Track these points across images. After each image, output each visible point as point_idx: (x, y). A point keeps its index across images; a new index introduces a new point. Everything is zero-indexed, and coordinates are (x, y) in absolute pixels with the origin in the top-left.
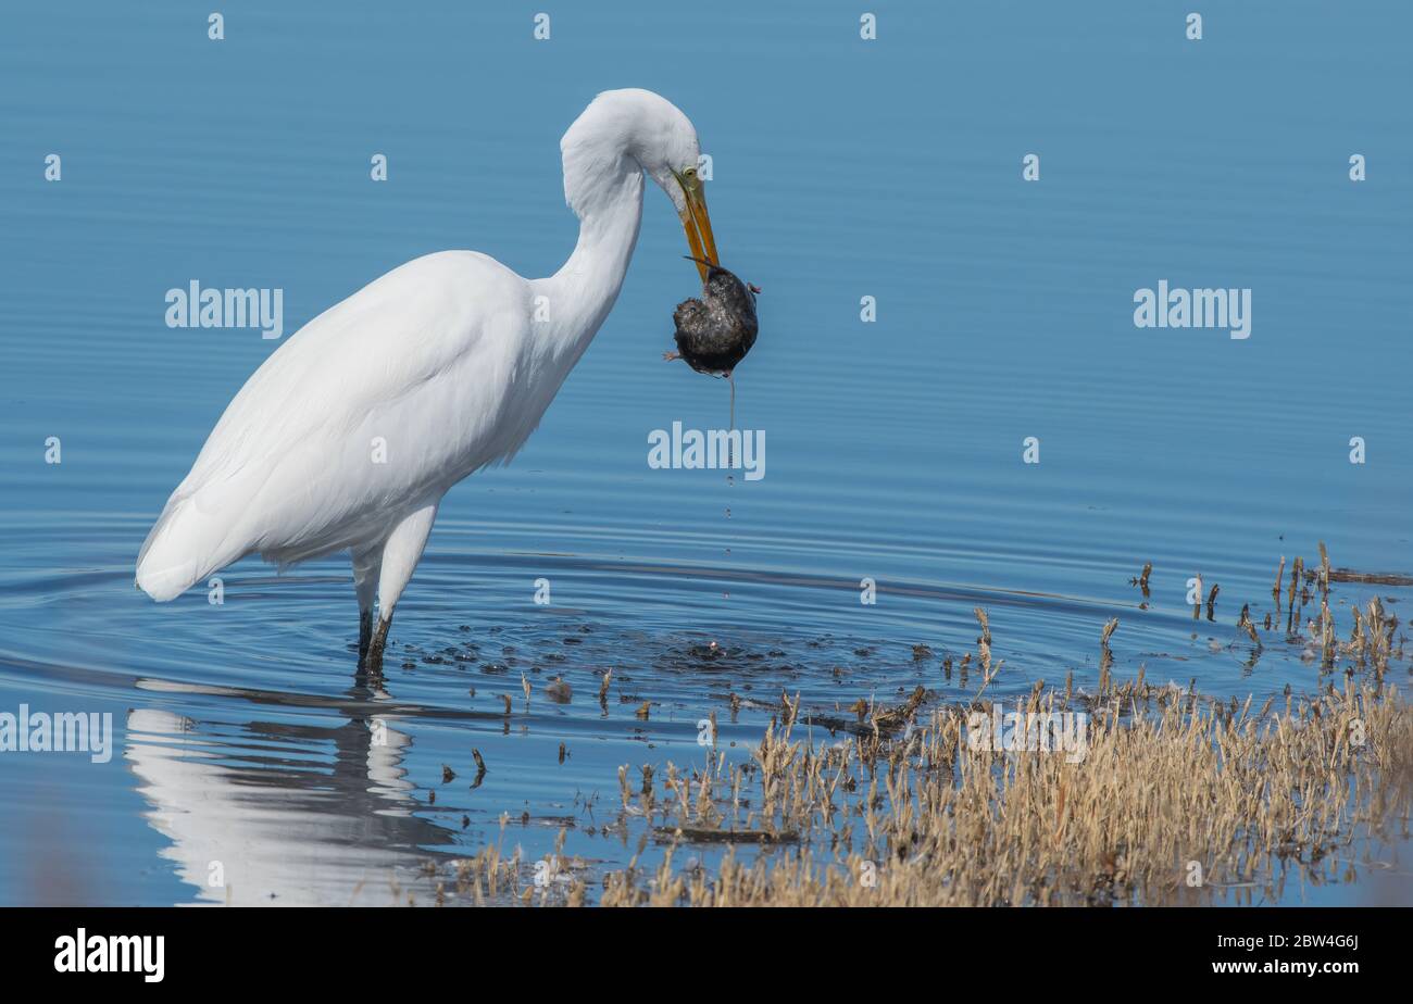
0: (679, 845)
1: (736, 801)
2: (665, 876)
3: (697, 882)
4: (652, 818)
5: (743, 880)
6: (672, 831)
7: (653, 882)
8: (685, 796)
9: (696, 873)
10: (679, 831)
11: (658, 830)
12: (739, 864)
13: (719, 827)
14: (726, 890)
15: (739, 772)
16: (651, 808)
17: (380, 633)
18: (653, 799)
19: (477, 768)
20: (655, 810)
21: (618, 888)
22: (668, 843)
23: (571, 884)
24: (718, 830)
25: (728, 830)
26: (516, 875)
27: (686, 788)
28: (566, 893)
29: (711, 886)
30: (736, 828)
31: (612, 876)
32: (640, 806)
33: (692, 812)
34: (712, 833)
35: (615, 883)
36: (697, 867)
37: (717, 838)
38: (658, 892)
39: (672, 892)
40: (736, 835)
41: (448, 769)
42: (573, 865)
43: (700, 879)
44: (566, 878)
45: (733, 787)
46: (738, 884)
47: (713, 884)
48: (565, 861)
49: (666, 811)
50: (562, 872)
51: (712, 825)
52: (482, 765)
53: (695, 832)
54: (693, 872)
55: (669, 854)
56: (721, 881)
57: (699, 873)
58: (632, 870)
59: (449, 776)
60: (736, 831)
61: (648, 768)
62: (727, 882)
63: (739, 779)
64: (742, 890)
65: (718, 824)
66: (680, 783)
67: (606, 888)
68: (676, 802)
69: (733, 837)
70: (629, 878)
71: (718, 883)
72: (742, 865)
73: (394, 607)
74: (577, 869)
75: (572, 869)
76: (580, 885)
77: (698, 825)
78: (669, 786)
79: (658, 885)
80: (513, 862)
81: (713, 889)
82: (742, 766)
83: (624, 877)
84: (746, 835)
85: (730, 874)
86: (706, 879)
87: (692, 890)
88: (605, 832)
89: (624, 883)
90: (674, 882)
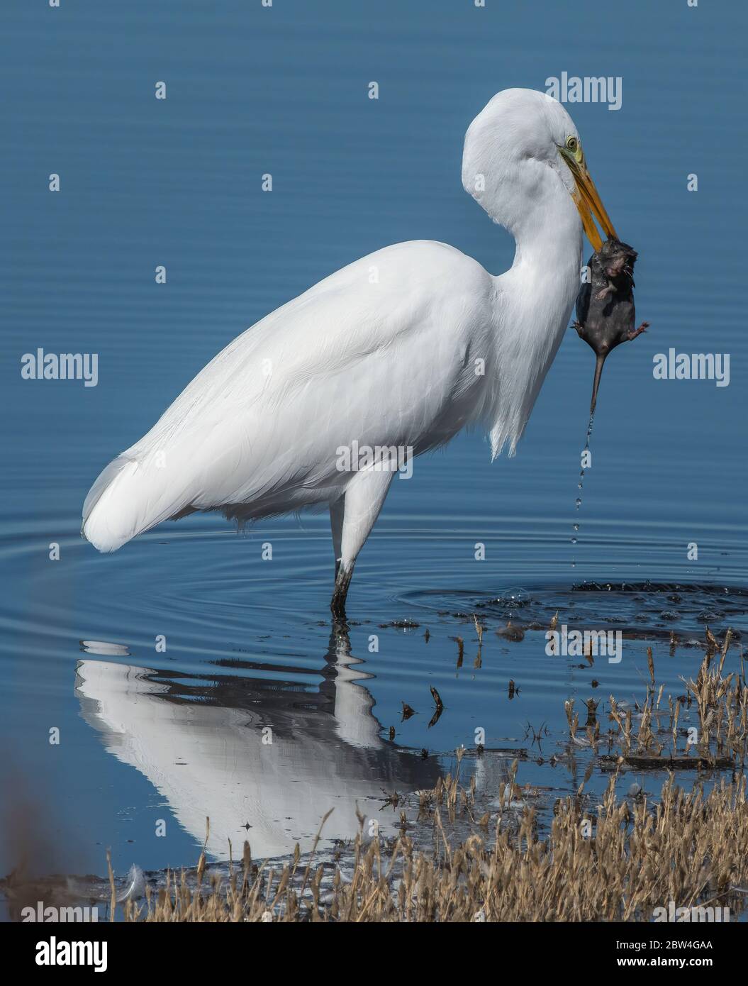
0: (622, 772)
1: (675, 731)
2: (610, 801)
3: (640, 806)
4: (597, 748)
5: (682, 803)
6: (616, 760)
7: (600, 807)
8: (627, 726)
9: (639, 797)
10: (621, 759)
11: (604, 759)
12: (678, 788)
13: (660, 755)
14: (667, 813)
15: (678, 703)
16: (597, 739)
17: (342, 584)
18: (598, 730)
19: (435, 705)
20: (601, 741)
21: (567, 812)
22: (613, 770)
23: (524, 810)
24: (658, 758)
25: (668, 758)
26: (473, 803)
27: (628, 720)
28: (520, 818)
29: (654, 809)
30: (676, 756)
31: (561, 802)
32: (587, 738)
33: (634, 741)
34: (653, 761)
35: (565, 808)
36: (640, 793)
37: (658, 765)
38: (604, 815)
39: (617, 815)
40: (675, 761)
41: (409, 707)
42: (526, 792)
43: (643, 803)
44: (519, 805)
45: (672, 718)
46: (678, 806)
47: (655, 807)
48: (518, 788)
49: (611, 741)
50: (516, 799)
51: (653, 753)
52: (439, 702)
53: (637, 759)
54: (635, 797)
55: (613, 781)
56: (663, 804)
57: (641, 797)
58: (580, 796)
59: (408, 713)
60: (675, 758)
61: (592, 701)
62: (668, 805)
63: (677, 709)
64: (682, 813)
65: (659, 752)
66: (623, 715)
67: (556, 813)
68: (618, 733)
69: (673, 764)
70: (577, 804)
71: (659, 806)
72: (682, 789)
73: (354, 560)
74: (530, 796)
75: (525, 796)
76: (531, 810)
77: (640, 753)
78: (612, 718)
79: (604, 809)
80: (469, 791)
81: (655, 813)
82: (679, 699)
83: (572, 803)
84: (685, 762)
85: (670, 798)
86: (648, 803)
87: (635, 813)
88: (553, 761)
89: (573, 808)
90: (619, 807)
